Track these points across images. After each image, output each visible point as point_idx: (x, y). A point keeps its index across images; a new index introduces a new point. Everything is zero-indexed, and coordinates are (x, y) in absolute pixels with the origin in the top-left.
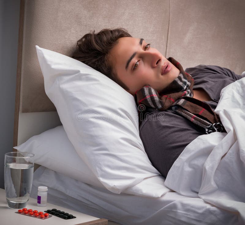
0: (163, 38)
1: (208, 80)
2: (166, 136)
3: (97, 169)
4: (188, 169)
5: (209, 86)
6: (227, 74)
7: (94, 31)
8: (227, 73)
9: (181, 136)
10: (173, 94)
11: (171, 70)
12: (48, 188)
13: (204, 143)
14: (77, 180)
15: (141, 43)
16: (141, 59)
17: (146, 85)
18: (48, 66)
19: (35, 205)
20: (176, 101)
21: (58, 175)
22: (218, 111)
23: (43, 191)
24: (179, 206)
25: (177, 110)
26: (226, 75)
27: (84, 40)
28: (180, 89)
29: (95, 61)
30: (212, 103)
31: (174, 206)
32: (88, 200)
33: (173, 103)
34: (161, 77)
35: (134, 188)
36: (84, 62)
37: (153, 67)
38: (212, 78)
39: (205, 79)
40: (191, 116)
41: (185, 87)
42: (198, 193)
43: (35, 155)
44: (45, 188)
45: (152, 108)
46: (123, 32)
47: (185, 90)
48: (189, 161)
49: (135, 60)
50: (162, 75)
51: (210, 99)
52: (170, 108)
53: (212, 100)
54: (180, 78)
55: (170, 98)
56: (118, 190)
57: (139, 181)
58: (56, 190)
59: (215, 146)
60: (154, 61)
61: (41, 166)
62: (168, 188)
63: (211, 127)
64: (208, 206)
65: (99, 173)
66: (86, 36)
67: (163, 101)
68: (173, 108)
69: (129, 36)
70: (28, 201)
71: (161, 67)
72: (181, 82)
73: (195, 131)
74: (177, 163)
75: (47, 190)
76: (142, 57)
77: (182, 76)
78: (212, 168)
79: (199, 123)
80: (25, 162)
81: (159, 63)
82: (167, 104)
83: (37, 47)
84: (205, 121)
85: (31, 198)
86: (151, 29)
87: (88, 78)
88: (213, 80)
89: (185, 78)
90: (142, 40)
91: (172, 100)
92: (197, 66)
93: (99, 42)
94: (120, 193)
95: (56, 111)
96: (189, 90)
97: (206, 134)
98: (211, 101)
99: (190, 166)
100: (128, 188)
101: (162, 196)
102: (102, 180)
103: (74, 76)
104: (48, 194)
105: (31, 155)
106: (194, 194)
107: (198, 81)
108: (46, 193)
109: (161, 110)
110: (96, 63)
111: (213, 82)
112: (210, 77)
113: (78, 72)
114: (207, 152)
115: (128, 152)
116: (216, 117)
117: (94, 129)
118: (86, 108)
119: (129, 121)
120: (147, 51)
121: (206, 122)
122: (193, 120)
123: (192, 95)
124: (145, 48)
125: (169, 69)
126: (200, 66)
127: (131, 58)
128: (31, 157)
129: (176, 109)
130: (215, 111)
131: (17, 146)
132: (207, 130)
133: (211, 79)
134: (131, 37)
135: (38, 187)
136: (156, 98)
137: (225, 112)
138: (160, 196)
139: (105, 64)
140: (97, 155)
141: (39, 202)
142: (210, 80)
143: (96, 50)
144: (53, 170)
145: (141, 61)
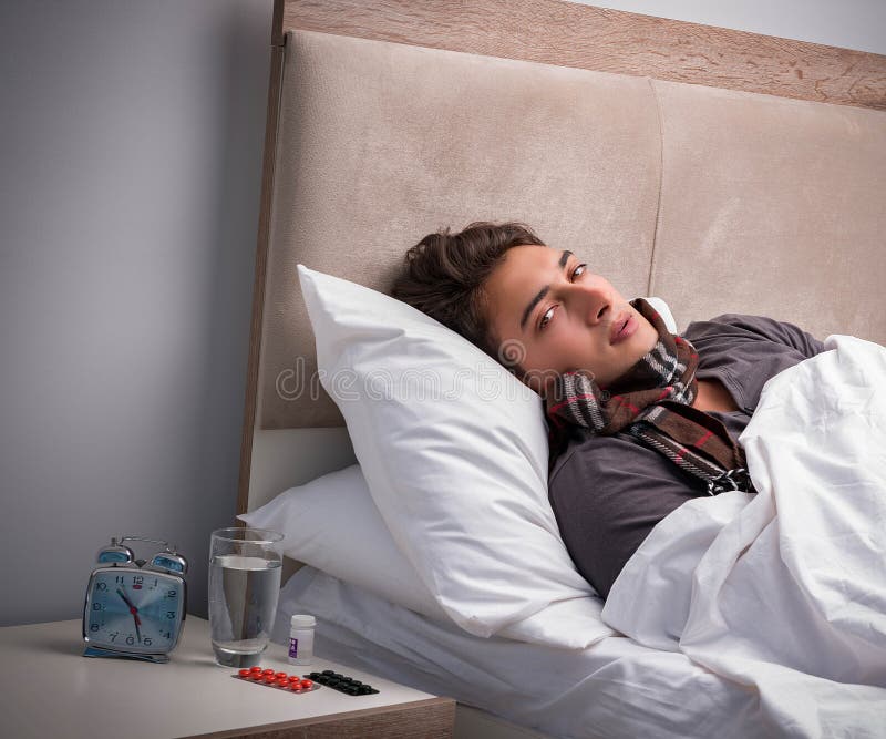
0: (643, 239)
1: (736, 358)
2: (610, 499)
3: (435, 574)
4: (657, 581)
5: (735, 373)
6: (789, 340)
7: (449, 229)
8: (791, 338)
9: (647, 501)
10: (636, 393)
11: (635, 331)
12: (318, 619)
13: (698, 518)
14: (392, 604)
15: (563, 262)
16: (561, 303)
17: (569, 370)
18: (327, 317)
19: (283, 660)
20: (641, 412)
21: (348, 589)
22: (745, 440)
23: (303, 625)
24: (629, 670)
25: (641, 434)
26: (787, 344)
27: (423, 248)
28: (656, 380)
29: (447, 306)
30: (736, 418)
31: (618, 671)
32: (417, 654)
33: (635, 415)
34: (610, 349)
35: (525, 624)
36: (418, 307)
37: (590, 325)
38: (748, 352)
39: (729, 354)
40: (677, 449)
41: (669, 377)
42: (678, 639)
43: (286, 538)
44: (309, 620)
45: (582, 427)
46: (522, 234)
47: (670, 384)
48: (661, 561)
49: (544, 305)
50: (612, 343)
51: (734, 407)
52: (626, 429)
53: (739, 409)
54: (656, 354)
55: (627, 405)
56: (483, 627)
57: (539, 609)
58: (341, 627)
59: (722, 527)
60: (591, 309)
61: (304, 564)
62: (609, 626)
63: (724, 478)
64: (697, 673)
65: (440, 584)
66: (428, 240)
67: (609, 411)
68: (635, 429)
69: (537, 242)
70: (265, 649)
71: (610, 325)
72: (659, 362)
73: (683, 488)
74: (631, 567)
75: (314, 624)
76: (563, 297)
77: (661, 348)
78: (713, 579)
79: (693, 469)
80: (260, 554)
81: (606, 313)
82: (619, 419)
83: (301, 267)
84: (709, 463)
85: (272, 644)
86: (609, 218)
87: (423, 349)
88: (751, 356)
89: (670, 352)
90: (566, 254)
91: (632, 409)
92: (715, 319)
93: (458, 257)
94: (490, 634)
95: (345, 426)
96: (680, 385)
97: (710, 495)
98: (738, 413)
99: (664, 574)
100: (511, 623)
101: (590, 646)
102: (445, 602)
103: (388, 342)
104: (316, 635)
105: (276, 537)
106: (671, 643)
107: (714, 359)
108: (311, 632)
109: (602, 433)
110: (450, 310)
111: (750, 361)
112: (743, 350)
113: (400, 333)
114: (703, 540)
115: (515, 536)
116: (737, 454)
117: (431, 477)
118: (415, 425)
119: (522, 460)
120: (577, 284)
121: (713, 466)
122: (679, 459)
123: (691, 395)
124: (573, 276)
125: (629, 330)
126: (724, 318)
127: (536, 301)
128: (275, 541)
129: (640, 431)
130: (740, 438)
131: (245, 512)
132: (711, 486)
133: (743, 354)
134: (544, 245)
135: (290, 618)
136: (592, 402)
137: (761, 444)
138: (584, 645)
139: (471, 315)
140: (436, 540)
141: (293, 653)
142: (741, 358)
143: (448, 277)
144: (334, 578)
145: (561, 307)
